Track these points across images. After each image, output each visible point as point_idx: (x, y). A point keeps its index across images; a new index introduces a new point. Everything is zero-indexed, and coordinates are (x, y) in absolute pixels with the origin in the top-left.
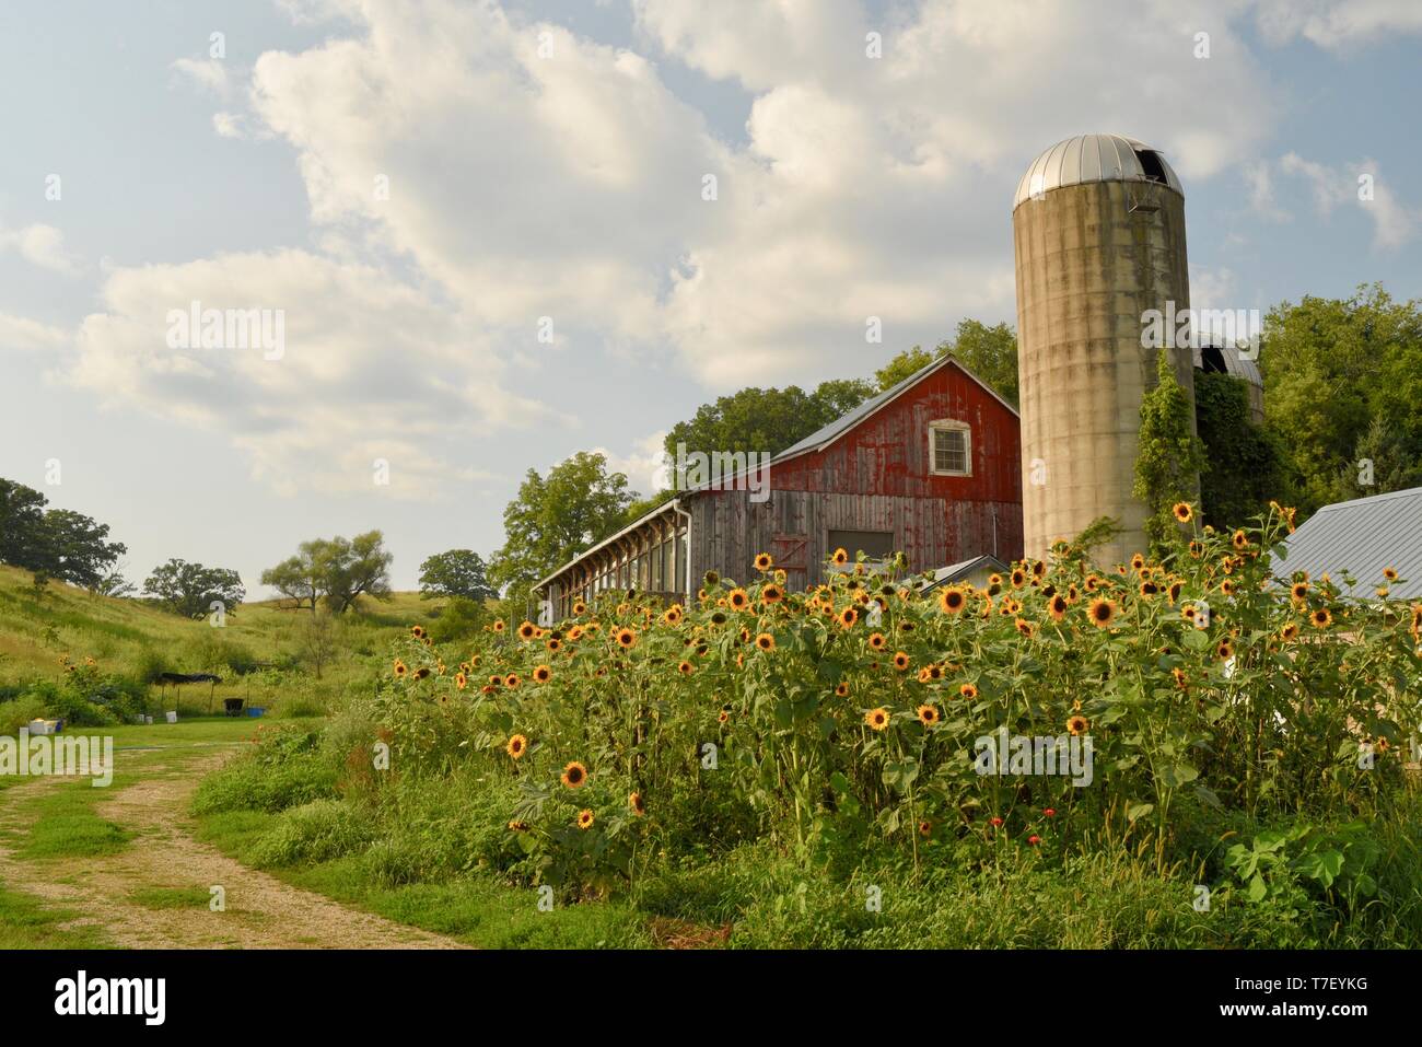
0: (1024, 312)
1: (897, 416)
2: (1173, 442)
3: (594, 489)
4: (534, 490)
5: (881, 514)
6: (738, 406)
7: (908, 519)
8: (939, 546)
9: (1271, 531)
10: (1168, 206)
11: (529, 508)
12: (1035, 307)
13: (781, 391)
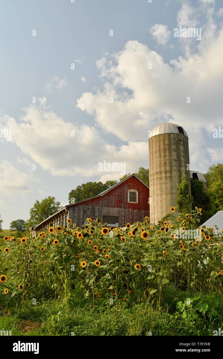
0: (151, 164)
1: (120, 188)
2: (185, 195)
3: (52, 205)
4: (37, 205)
5: (116, 212)
6: (87, 186)
7: (122, 214)
8: (130, 220)
9: (196, 215)
10: (184, 140)
11: (36, 209)
12: (153, 163)
13: (97, 183)
